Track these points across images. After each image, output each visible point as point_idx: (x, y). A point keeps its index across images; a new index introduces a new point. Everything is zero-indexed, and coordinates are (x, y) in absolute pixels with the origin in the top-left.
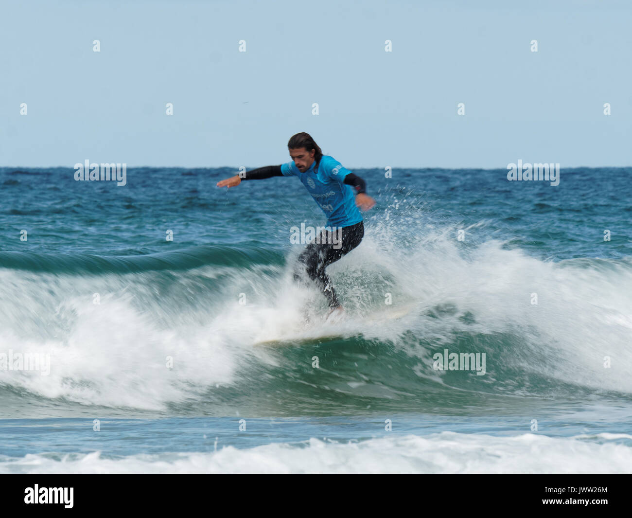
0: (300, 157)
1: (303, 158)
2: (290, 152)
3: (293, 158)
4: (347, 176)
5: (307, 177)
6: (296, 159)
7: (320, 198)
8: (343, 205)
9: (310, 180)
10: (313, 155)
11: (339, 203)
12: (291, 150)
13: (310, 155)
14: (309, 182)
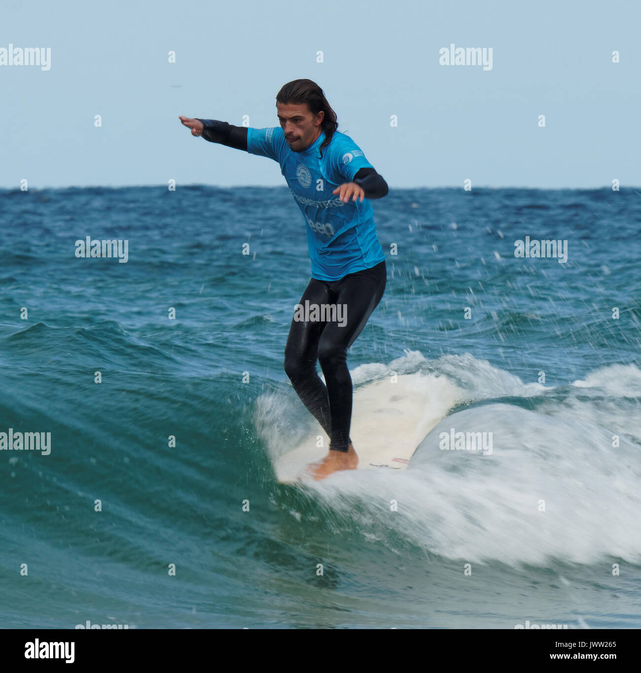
0: (295, 120)
1: (302, 123)
2: (279, 109)
3: (283, 120)
4: (361, 169)
5: (298, 163)
6: (288, 123)
7: (313, 207)
8: (354, 229)
9: (302, 171)
10: (319, 122)
11: (348, 222)
12: (283, 105)
13: (314, 121)
14: (298, 174)
